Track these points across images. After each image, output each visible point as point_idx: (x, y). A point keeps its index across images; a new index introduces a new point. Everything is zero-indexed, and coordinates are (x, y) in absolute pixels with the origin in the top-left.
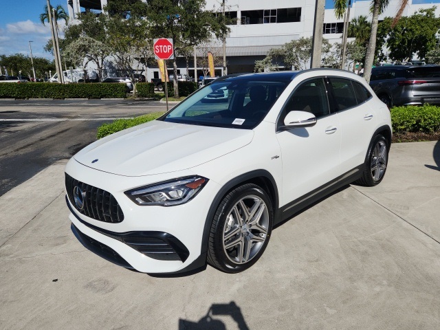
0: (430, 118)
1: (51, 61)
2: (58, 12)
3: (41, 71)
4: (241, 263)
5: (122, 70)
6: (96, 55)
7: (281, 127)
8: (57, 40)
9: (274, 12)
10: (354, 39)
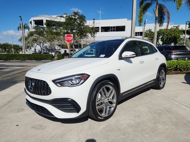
0: (181, 65)
1: (21, 46)
2: (25, 26)
3: (16, 50)
4: (104, 116)
5: (51, 49)
6: (40, 43)
7: (121, 58)
8: (24, 37)
9: (114, 27)
10: (147, 38)
